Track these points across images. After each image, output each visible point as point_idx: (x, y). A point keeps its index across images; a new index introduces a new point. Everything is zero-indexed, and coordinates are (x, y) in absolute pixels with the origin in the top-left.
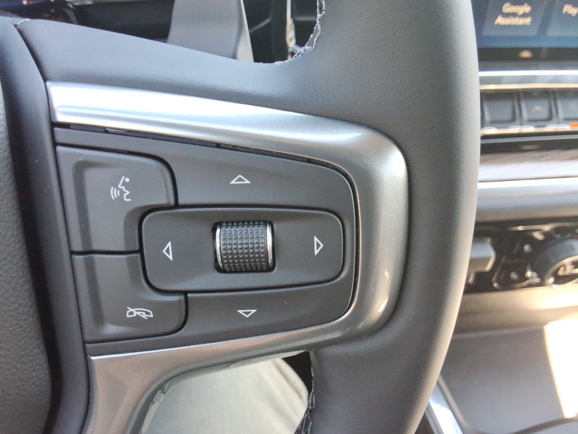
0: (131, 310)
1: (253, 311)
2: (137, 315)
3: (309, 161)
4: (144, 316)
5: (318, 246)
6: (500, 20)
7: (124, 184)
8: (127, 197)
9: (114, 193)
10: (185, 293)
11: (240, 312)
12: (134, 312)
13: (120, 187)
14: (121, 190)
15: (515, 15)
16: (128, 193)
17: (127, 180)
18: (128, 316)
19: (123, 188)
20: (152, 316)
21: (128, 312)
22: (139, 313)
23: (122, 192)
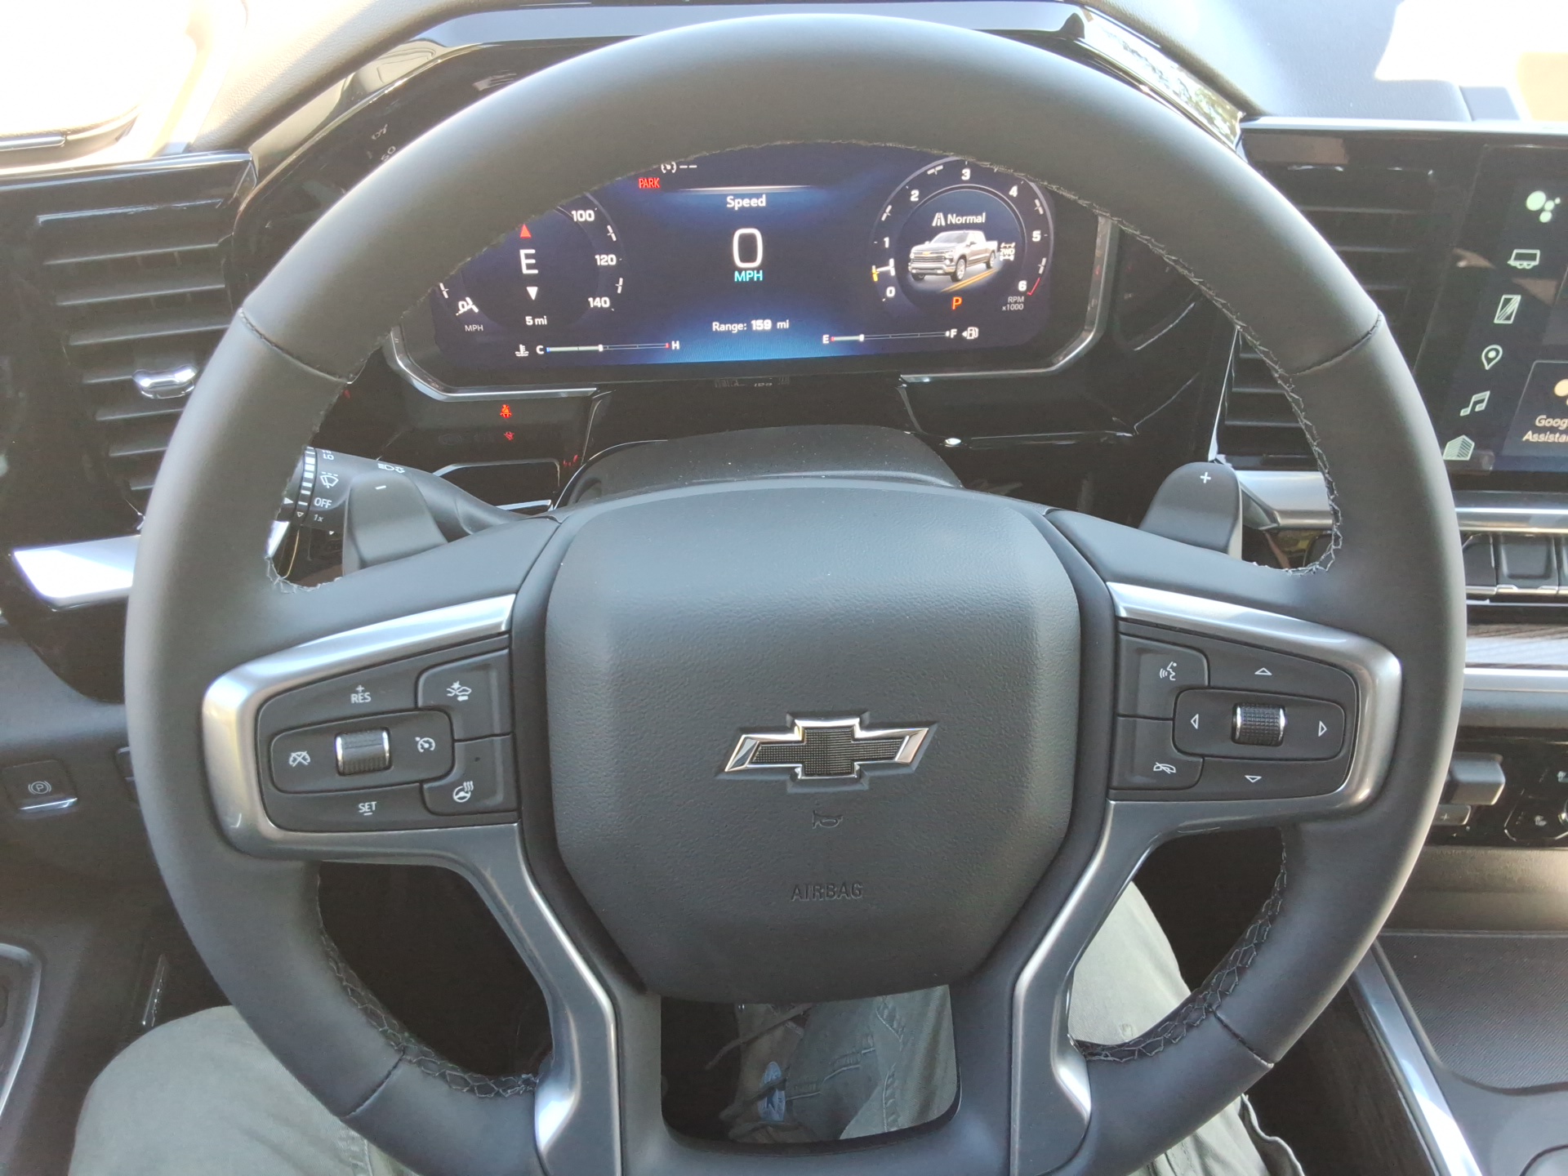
0: (1158, 765)
1: (1259, 778)
2: (1163, 770)
3: (1321, 662)
4: (1168, 771)
5: (1323, 729)
6: (1529, 436)
7: (1172, 667)
8: (1173, 677)
9: (1162, 674)
10: (1203, 756)
11: (1247, 777)
12: (1161, 767)
13: (1168, 669)
14: (1169, 672)
15: (1553, 430)
16: (1174, 674)
17: (1175, 665)
18: (1155, 770)
19: (1171, 670)
20: (1174, 771)
21: (1155, 767)
22: (1164, 768)
23: (1169, 673)
